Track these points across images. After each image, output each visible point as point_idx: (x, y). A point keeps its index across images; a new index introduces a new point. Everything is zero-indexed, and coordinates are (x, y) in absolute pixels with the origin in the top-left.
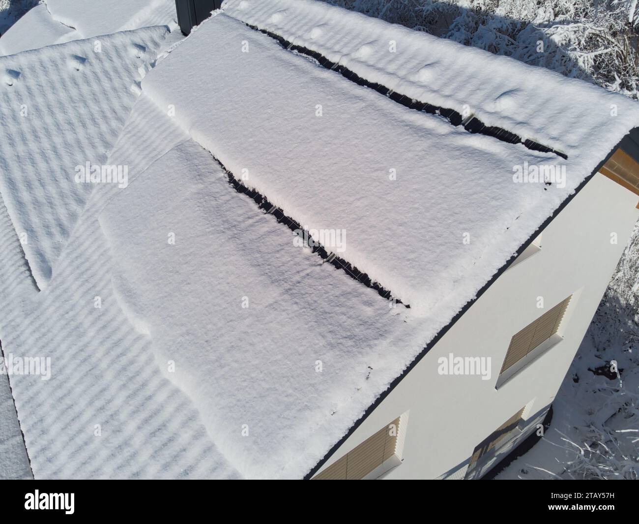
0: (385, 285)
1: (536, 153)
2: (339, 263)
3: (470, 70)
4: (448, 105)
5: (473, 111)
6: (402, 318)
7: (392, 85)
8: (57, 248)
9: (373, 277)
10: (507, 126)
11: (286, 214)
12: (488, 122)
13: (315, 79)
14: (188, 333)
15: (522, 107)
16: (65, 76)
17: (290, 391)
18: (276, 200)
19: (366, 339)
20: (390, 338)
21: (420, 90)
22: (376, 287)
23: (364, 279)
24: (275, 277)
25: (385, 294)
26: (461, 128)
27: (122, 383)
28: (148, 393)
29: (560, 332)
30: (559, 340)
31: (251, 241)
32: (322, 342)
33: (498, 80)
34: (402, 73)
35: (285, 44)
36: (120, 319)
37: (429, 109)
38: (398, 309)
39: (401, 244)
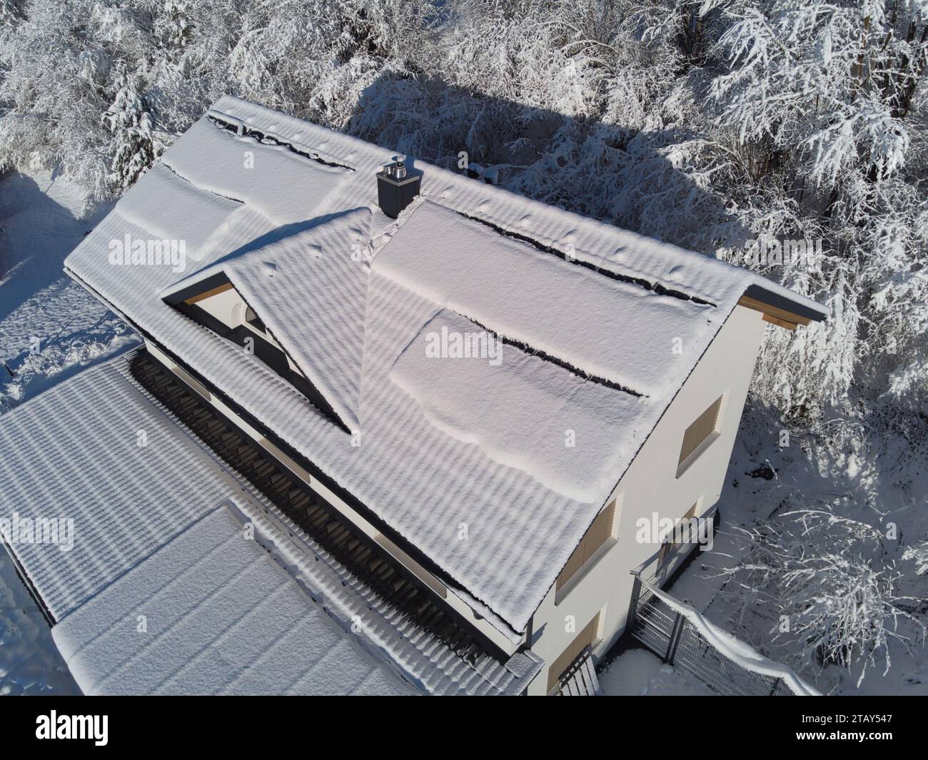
0: (631, 388)
1: (700, 305)
2: (596, 380)
3: (649, 253)
4: (640, 276)
5: (657, 280)
6: (646, 403)
7: (597, 263)
8: (355, 401)
9: (622, 385)
10: (680, 289)
11: (548, 354)
12: (668, 287)
13: (539, 260)
14: (510, 434)
15: (686, 277)
16: (311, 264)
17: (593, 450)
18: (537, 346)
19: (629, 417)
20: (642, 414)
21: (620, 267)
22: (625, 389)
23: (617, 387)
24: (560, 394)
25: (633, 393)
26: (653, 292)
27: (466, 474)
28: (490, 475)
29: (717, 429)
30: (718, 435)
31: (531, 374)
32: (604, 423)
33: (667, 260)
34: (602, 255)
35: (500, 231)
36: (444, 438)
37: (628, 280)
38: (642, 399)
39: (636, 364)
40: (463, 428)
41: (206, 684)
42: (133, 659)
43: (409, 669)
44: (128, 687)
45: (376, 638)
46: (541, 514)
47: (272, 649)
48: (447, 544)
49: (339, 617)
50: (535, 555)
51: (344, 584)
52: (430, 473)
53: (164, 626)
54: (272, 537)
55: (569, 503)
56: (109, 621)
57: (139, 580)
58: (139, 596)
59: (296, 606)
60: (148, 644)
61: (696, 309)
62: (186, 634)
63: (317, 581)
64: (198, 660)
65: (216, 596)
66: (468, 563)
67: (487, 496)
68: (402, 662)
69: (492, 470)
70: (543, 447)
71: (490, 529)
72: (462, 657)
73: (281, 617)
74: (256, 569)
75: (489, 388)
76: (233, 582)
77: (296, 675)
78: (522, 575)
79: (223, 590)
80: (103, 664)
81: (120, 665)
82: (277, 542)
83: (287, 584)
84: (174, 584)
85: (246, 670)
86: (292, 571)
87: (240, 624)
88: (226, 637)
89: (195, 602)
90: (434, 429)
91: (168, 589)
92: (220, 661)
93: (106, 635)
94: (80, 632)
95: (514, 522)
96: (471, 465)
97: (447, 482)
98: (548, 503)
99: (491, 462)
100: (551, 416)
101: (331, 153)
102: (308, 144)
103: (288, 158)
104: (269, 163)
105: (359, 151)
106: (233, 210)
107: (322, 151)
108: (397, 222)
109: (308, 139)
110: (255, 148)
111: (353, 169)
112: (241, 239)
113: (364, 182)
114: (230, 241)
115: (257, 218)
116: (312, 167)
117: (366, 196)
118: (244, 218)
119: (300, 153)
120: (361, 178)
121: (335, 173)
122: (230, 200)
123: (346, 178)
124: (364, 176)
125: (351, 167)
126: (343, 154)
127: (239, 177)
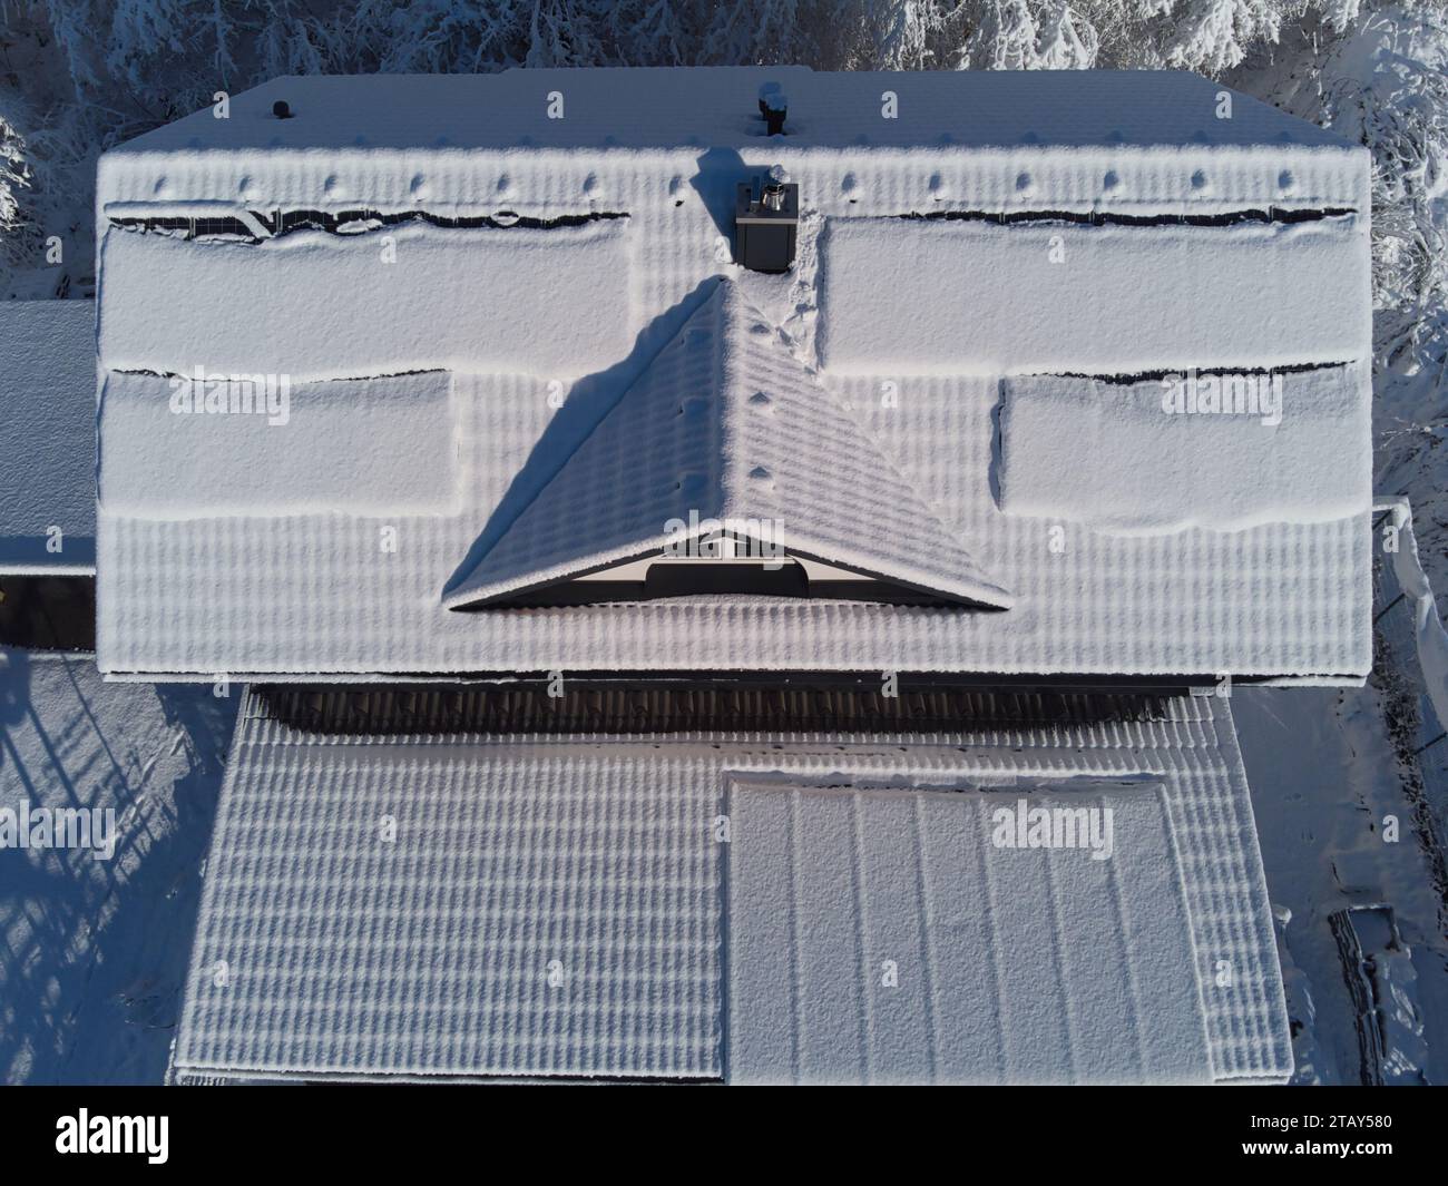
0: (1327, 360)
1: (1341, 217)
5: (1269, 204)
6: (1354, 370)
8: (979, 569)
9: (1316, 363)
10: (1307, 206)
14: (1238, 494)
15: (1303, 186)
16: (779, 428)
22: (1321, 366)
23: (1310, 367)
25: (1331, 366)
26: (1278, 224)
27: (1206, 566)
32: (1334, 419)
34: (1178, 195)
36: (1145, 543)
38: (1349, 366)
39: (1326, 330)
40: (1171, 519)
41: (971, 962)
42: (867, 1018)
43: (1124, 772)
44: (901, 1044)
45: (1064, 773)
46: (1320, 555)
47: (990, 871)
48: (1240, 649)
49: (1004, 785)
50: (1342, 598)
51: (963, 750)
52: (1160, 592)
53: (852, 957)
54: (832, 769)
55: (1342, 526)
56: (785, 1014)
57: (755, 945)
58: (779, 959)
59: (957, 813)
60: (861, 990)
61: (1342, 225)
62: (885, 942)
63: (941, 771)
64: (933, 951)
65: (863, 879)
66: (1278, 652)
67: (1248, 574)
68: (1112, 772)
69: (1233, 544)
70: (1288, 485)
71: (1277, 604)
72: (1148, 720)
73: (958, 836)
74: (867, 815)
75: (1169, 454)
76: (861, 849)
77: (1041, 873)
78: (1341, 625)
79: (862, 867)
80: (842, 1055)
81: (862, 1037)
82: (844, 769)
83: (919, 801)
84: (799, 911)
85: (992, 914)
86: (900, 784)
87: (926, 881)
88: (929, 906)
89: (850, 905)
90: (1123, 541)
91: (800, 922)
92: (955, 930)
93: (803, 1028)
94: (769, 1056)
95: (1297, 581)
96: (1204, 554)
97: (1189, 589)
98: (1320, 539)
99: (1227, 536)
100: (1272, 446)
101: (541, 199)
102: (468, 198)
103: (457, 245)
104: (427, 273)
105: (599, 173)
106: (446, 395)
107: (515, 200)
108: (799, 278)
109: (454, 187)
110: (350, 252)
111: (625, 215)
112: (512, 438)
113: (669, 231)
114: (492, 451)
115: (505, 386)
116: (536, 245)
117: (697, 256)
118: (476, 397)
119: (465, 224)
120: (655, 224)
121: (598, 238)
122: (403, 379)
123: (631, 238)
124: (657, 219)
125: (615, 210)
126: (570, 191)
127: (385, 327)
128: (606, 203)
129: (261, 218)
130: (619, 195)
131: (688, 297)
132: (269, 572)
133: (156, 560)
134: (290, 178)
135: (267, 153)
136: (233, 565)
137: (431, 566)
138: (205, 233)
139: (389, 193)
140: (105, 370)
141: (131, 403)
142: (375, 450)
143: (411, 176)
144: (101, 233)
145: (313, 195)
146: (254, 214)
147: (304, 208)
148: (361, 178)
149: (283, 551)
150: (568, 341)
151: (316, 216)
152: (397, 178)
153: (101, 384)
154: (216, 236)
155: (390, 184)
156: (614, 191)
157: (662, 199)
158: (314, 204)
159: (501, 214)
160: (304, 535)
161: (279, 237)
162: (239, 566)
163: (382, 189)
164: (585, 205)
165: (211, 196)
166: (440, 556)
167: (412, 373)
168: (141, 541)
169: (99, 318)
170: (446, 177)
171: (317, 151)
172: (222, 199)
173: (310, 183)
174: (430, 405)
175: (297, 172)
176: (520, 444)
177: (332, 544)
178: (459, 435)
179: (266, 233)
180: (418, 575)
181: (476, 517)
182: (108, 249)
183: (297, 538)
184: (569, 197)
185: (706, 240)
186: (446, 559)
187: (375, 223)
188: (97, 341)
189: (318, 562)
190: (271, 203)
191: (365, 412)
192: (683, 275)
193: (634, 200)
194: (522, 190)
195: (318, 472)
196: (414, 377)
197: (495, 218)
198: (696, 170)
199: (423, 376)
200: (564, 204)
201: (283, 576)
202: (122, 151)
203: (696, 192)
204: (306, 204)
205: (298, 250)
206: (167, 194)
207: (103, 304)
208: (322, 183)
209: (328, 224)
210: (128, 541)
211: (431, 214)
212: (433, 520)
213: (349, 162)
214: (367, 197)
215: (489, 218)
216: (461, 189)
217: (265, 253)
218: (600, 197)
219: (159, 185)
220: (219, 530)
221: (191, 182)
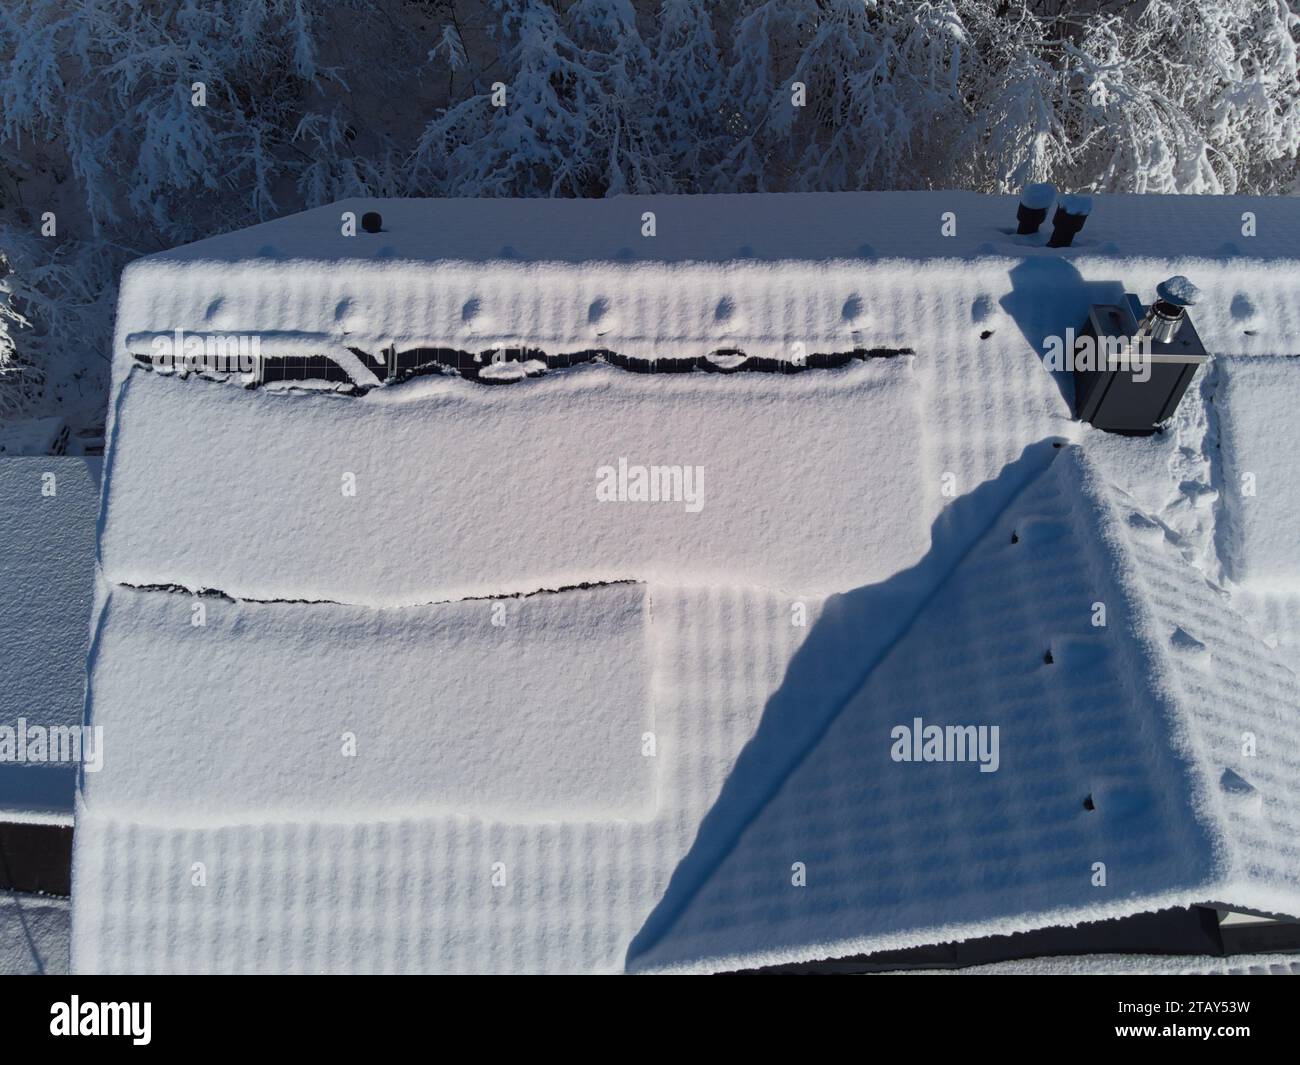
101: (779, 330)
102: (673, 331)
103: (660, 397)
104: (616, 438)
105: (864, 293)
106: (640, 622)
107: (744, 333)
108: (1179, 442)
109: (652, 315)
110: (501, 408)
111: (907, 352)
112: (738, 690)
113: (974, 373)
114: (706, 711)
115: (726, 607)
116: (775, 397)
117: (1020, 409)
118: (682, 624)
119: (668, 367)
120: (952, 365)
121: (870, 386)
122: (572, 596)
123: (919, 386)
124: (954, 357)
125: (892, 345)
126: (822, 319)
127: (550, 518)
128: (877, 336)
129: (366, 359)
130: (897, 324)
131: (1007, 470)
132: (345, 919)
133: (164, 893)
134: (410, 301)
135: (377, 265)
136: (288, 905)
137: (610, 911)
138: (279, 378)
139: (557, 324)
140: (108, 585)
141: (143, 638)
142: (527, 715)
143: (589, 300)
144: (118, 377)
145: (446, 326)
146: (355, 351)
147: (430, 344)
148: (516, 302)
149: (370, 882)
150: (828, 539)
151: (448, 356)
152: (569, 303)
153: (99, 605)
154: (295, 383)
155: (558, 312)
156: (888, 318)
157: (961, 328)
158: (445, 338)
159: (720, 353)
160: (404, 856)
161: (391, 385)
162: (298, 907)
163: (547, 318)
164: (846, 339)
165: (290, 326)
166: (624, 892)
167: (585, 586)
168: (143, 862)
169: (105, 504)
170: (641, 301)
171: (453, 263)
172: (309, 329)
173: (442, 307)
174: (615, 640)
175: (421, 293)
176: (750, 699)
177: (450, 871)
178: (660, 688)
179: (373, 379)
180: (588, 927)
181: (681, 826)
182: (127, 401)
183: (393, 861)
184: (821, 328)
185: (1031, 387)
186: (635, 898)
187: (536, 365)
188: (99, 539)
189: (426, 901)
190: (382, 337)
191: (514, 651)
192: (1000, 438)
193: (919, 330)
194: (751, 319)
195: (437, 750)
196: (587, 595)
197: (712, 359)
198: (1008, 287)
199: (602, 592)
200: (814, 338)
201: (368, 926)
202: (159, 260)
203: (1011, 318)
204: (434, 339)
205: (421, 405)
206: (225, 321)
207: (114, 482)
208: (459, 309)
209: (467, 367)
210: (122, 861)
211: (619, 353)
212: (613, 829)
213: (499, 281)
214: (525, 330)
215: (704, 358)
216: (662, 319)
217: (371, 408)
218: (870, 327)
219: (213, 309)
220: (268, 846)
221: (262, 305)
